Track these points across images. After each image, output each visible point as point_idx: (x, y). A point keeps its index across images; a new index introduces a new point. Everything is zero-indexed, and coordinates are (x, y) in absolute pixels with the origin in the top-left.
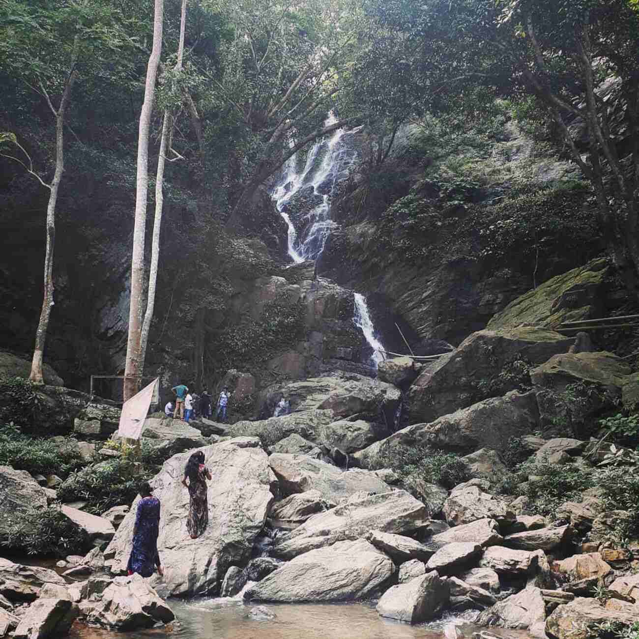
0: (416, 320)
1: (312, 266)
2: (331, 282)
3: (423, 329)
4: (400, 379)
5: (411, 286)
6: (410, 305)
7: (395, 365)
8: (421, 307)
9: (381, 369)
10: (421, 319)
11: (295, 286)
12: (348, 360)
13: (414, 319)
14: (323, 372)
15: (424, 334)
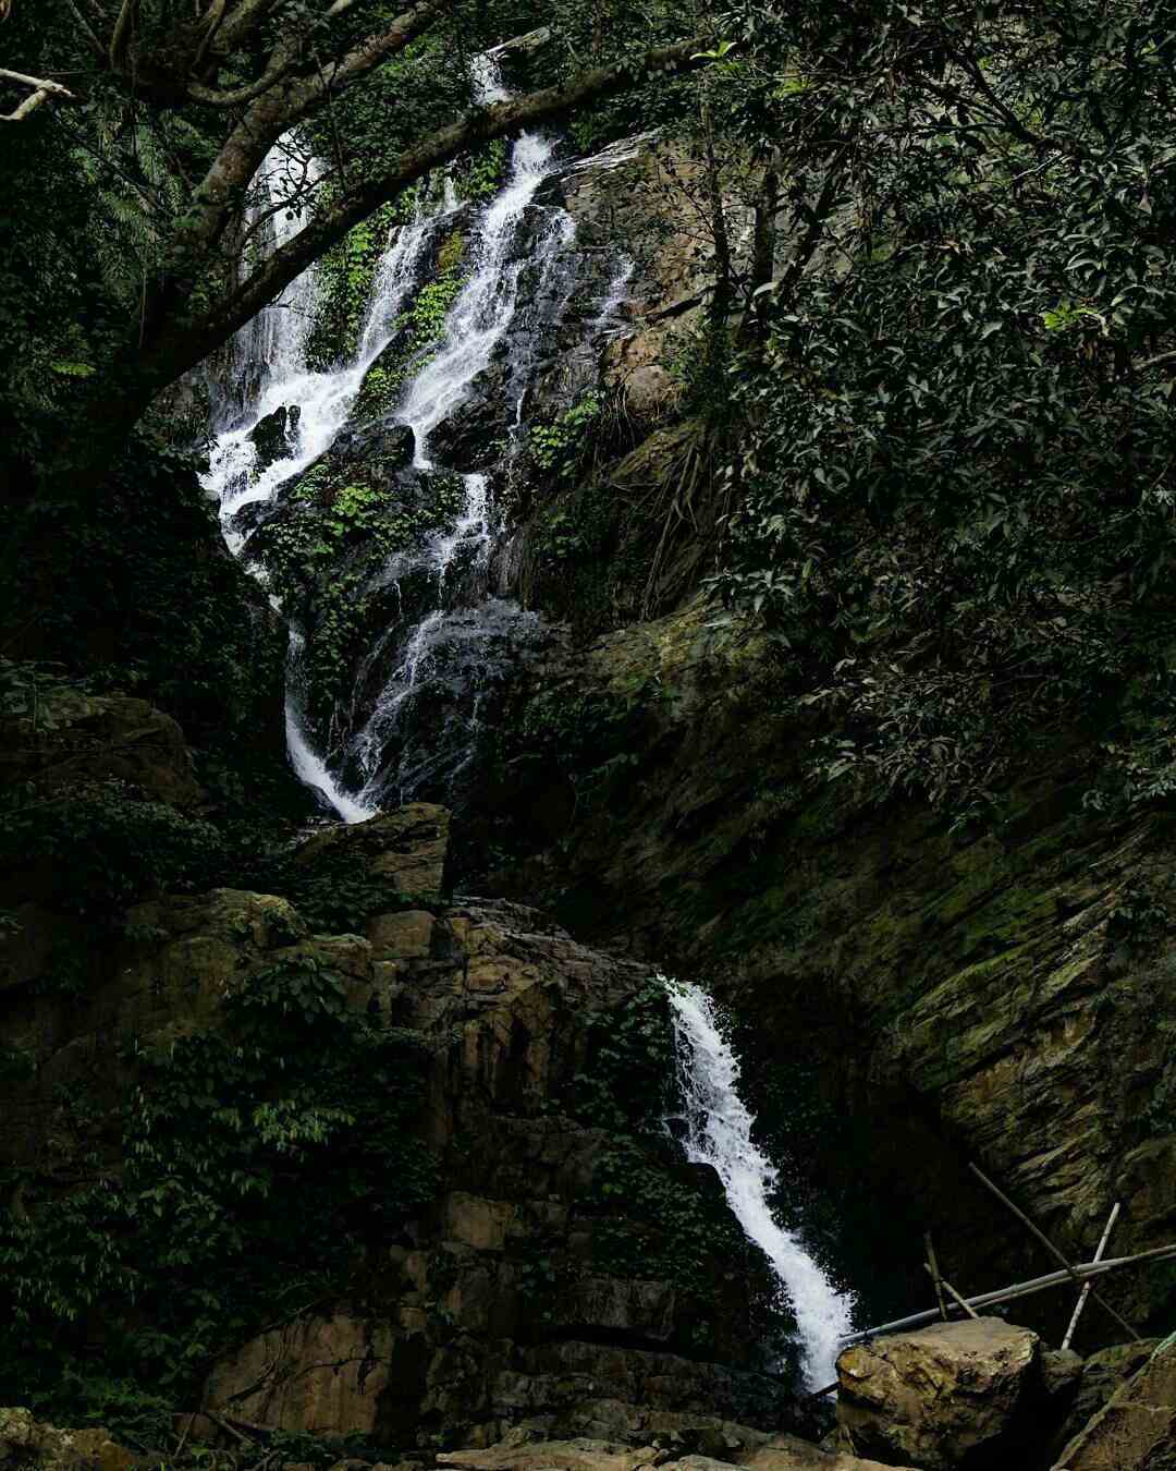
0: (1011, 1122)
1: (431, 834)
2: (540, 924)
3: (1054, 1166)
4: (970, 1440)
5: (974, 936)
6: (979, 1036)
7: (940, 1363)
8: (1035, 1048)
9: (860, 1390)
10: (1038, 1115)
11: (345, 941)
12: (650, 1346)
13: (999, 1117)
14: (518, 1416)
15: (1060, 1198)
